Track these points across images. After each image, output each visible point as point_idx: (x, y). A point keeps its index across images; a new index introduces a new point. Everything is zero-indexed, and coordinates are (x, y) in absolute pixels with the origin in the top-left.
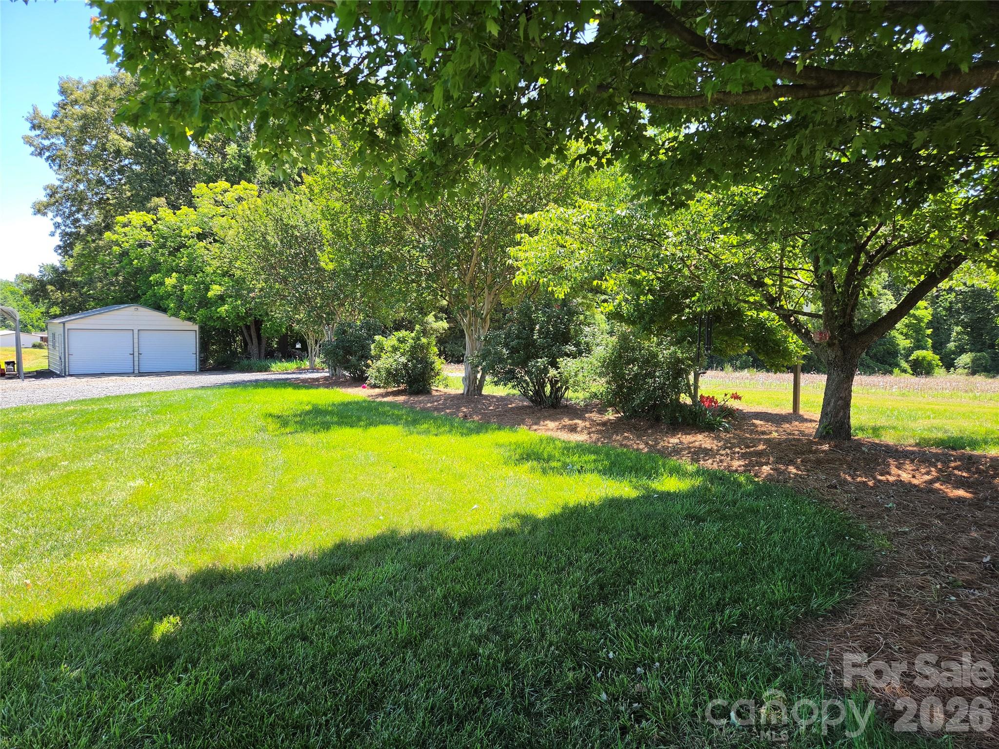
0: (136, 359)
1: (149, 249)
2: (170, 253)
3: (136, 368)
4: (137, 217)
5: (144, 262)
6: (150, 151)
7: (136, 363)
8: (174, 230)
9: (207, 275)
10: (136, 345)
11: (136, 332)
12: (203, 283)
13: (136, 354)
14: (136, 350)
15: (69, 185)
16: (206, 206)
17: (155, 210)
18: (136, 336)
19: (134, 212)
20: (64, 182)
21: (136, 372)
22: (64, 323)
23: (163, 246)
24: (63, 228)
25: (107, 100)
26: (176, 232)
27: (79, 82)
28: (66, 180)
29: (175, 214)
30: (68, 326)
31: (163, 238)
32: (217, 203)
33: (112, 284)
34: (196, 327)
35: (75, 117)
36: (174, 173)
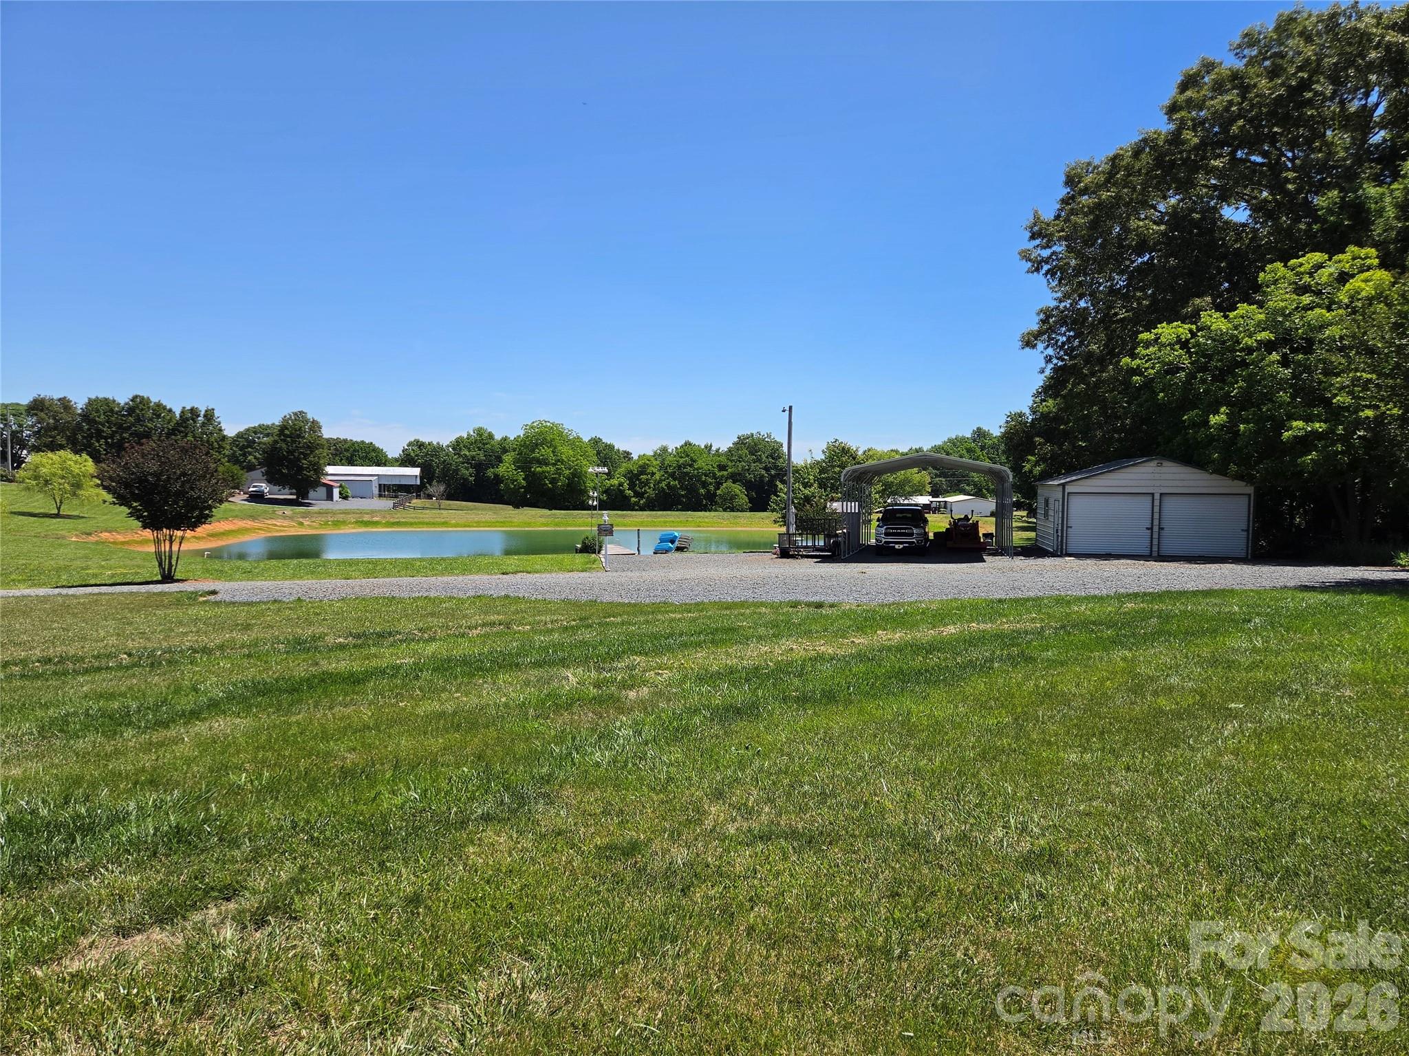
0: (1155, 536)
1: (1183, 374)
2: (1215, 379)
3: (1155, 549)
4: (1168, 331)
5: (1173, 395)
6: (1191, 232)
7: (1155, 542)
8: (1224, 342)
9: (1280, 406)
10: (1156, 516)
11: (1157, 497)
12: (1272, 418)
13: (1156, 529)
14: (1156, 522)
15: (1067, 303)
16: (1281, 298)
17: (1194, 317)
18: (1157, 503)
19: (1164, 324)
20: (1061, 301)
21: (1155, 554)
22: (1063, 485)
23: (1204, 369)
24: (1055, 361)
25: (1129, 175)
26: (1227, 344)
27: (1089, 164)
28: (1066, 296)
29: (1226, 317)
30: (1069, 489)
31: (1204, 356)
32: (1302, 290)
33: (1116, 430)
34: (1250, 490)
35: (1086, 209)
36: (1223, 257)
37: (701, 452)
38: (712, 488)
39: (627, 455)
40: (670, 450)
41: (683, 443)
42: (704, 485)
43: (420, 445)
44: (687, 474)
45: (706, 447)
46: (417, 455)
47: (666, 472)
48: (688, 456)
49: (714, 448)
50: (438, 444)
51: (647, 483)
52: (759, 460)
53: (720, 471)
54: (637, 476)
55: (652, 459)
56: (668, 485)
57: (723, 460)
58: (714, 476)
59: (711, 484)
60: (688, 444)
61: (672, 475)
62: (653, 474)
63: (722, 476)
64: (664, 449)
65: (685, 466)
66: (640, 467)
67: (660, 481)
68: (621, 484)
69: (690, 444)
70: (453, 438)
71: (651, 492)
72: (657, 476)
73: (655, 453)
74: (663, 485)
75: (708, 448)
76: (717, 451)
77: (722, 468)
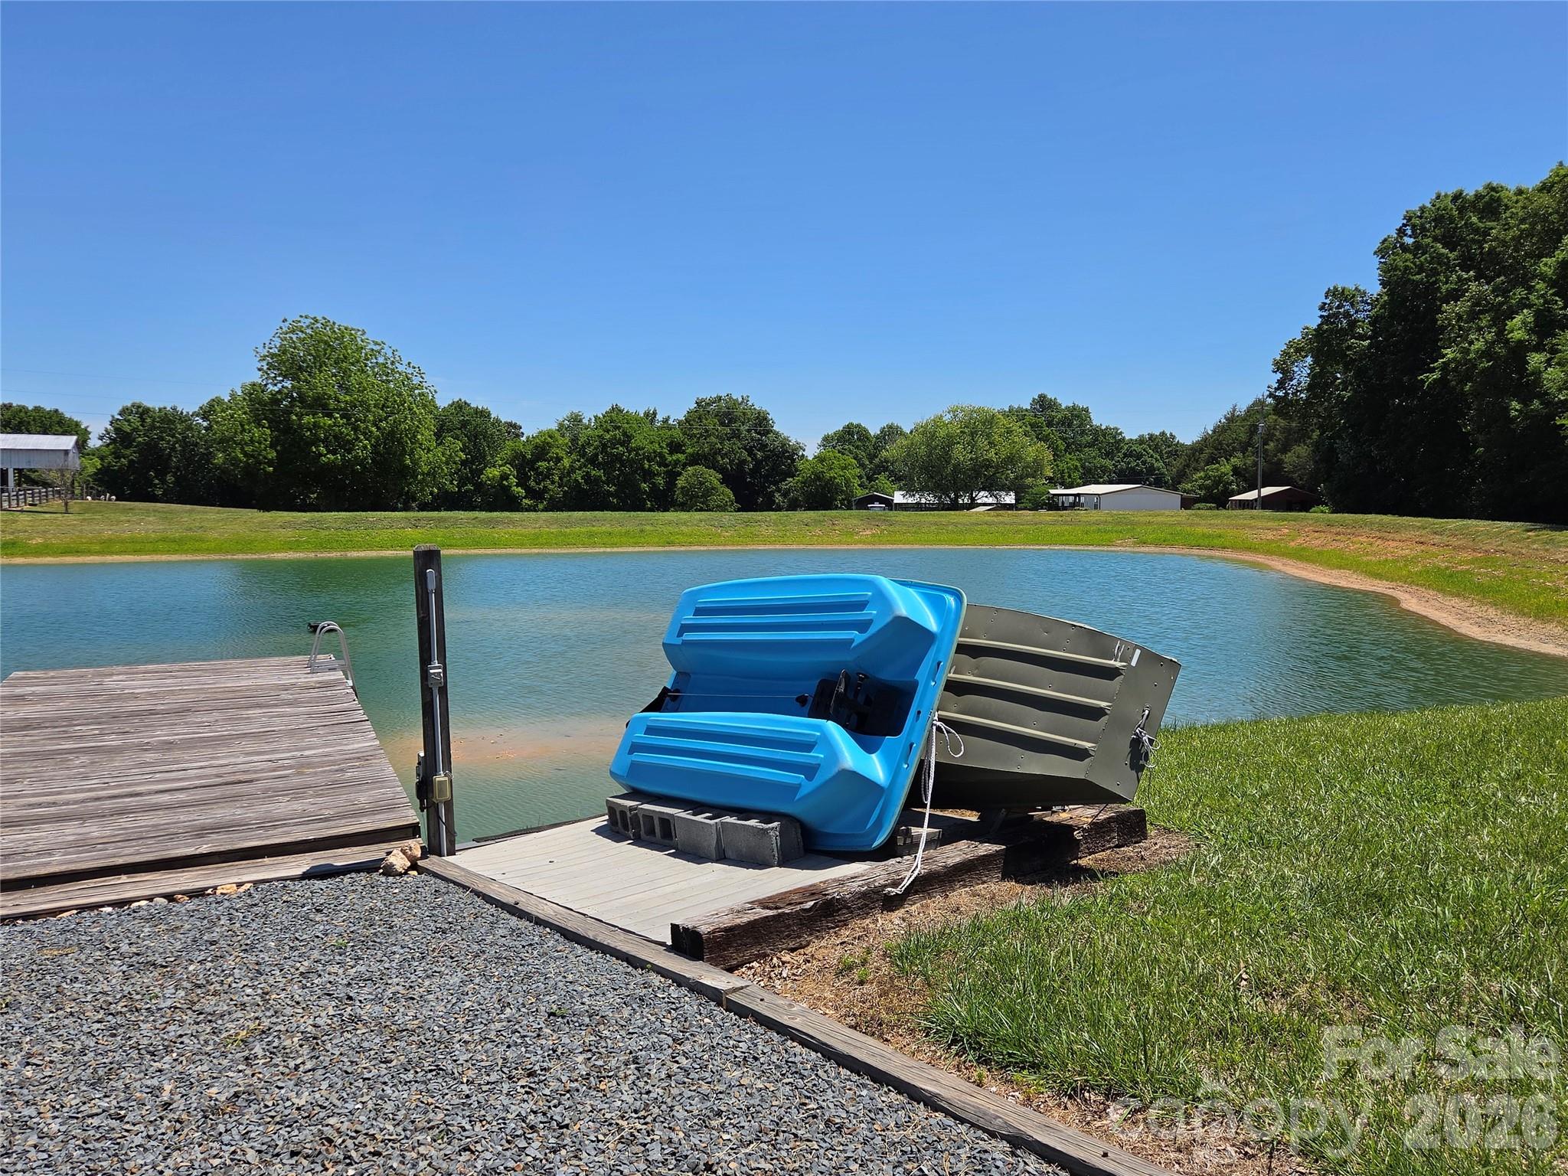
37: (639, 421)
38: (660, 481)
39: (514, 429)
40: (585, 421)
41: (608, 408)
42: (648, 475)
43: (143, 412)
44: (618, 457)
45: (647, 414)
46: (135, 430)
47: (583, 455)
48: (618, 428)
49: (659, 417)
50: (174, 409)
51: (548, 475)
52: (736, 435)
53: (671, 453)
54: (531, 464)
55: (557, 435)
56: (587, 477)
57: (677, 434)
58: (663, 463)
59: (659, 474)
60: (616, 410)
61: (592, 461)
62: (559, 459)
63: (677, 462)
64: (576, 419)
65: (615, 441)
66: (536, 447)
67: (572, 470)
68: (504, 477)
69: (621, 411)
70: (204, 401)
71: (554, 489)
72: (566, 462)
73: (561, 425)
74: (578, 476)
75: (651, 416)
76: (666, 420)
77: (675, 447)
